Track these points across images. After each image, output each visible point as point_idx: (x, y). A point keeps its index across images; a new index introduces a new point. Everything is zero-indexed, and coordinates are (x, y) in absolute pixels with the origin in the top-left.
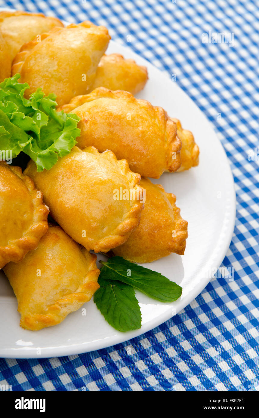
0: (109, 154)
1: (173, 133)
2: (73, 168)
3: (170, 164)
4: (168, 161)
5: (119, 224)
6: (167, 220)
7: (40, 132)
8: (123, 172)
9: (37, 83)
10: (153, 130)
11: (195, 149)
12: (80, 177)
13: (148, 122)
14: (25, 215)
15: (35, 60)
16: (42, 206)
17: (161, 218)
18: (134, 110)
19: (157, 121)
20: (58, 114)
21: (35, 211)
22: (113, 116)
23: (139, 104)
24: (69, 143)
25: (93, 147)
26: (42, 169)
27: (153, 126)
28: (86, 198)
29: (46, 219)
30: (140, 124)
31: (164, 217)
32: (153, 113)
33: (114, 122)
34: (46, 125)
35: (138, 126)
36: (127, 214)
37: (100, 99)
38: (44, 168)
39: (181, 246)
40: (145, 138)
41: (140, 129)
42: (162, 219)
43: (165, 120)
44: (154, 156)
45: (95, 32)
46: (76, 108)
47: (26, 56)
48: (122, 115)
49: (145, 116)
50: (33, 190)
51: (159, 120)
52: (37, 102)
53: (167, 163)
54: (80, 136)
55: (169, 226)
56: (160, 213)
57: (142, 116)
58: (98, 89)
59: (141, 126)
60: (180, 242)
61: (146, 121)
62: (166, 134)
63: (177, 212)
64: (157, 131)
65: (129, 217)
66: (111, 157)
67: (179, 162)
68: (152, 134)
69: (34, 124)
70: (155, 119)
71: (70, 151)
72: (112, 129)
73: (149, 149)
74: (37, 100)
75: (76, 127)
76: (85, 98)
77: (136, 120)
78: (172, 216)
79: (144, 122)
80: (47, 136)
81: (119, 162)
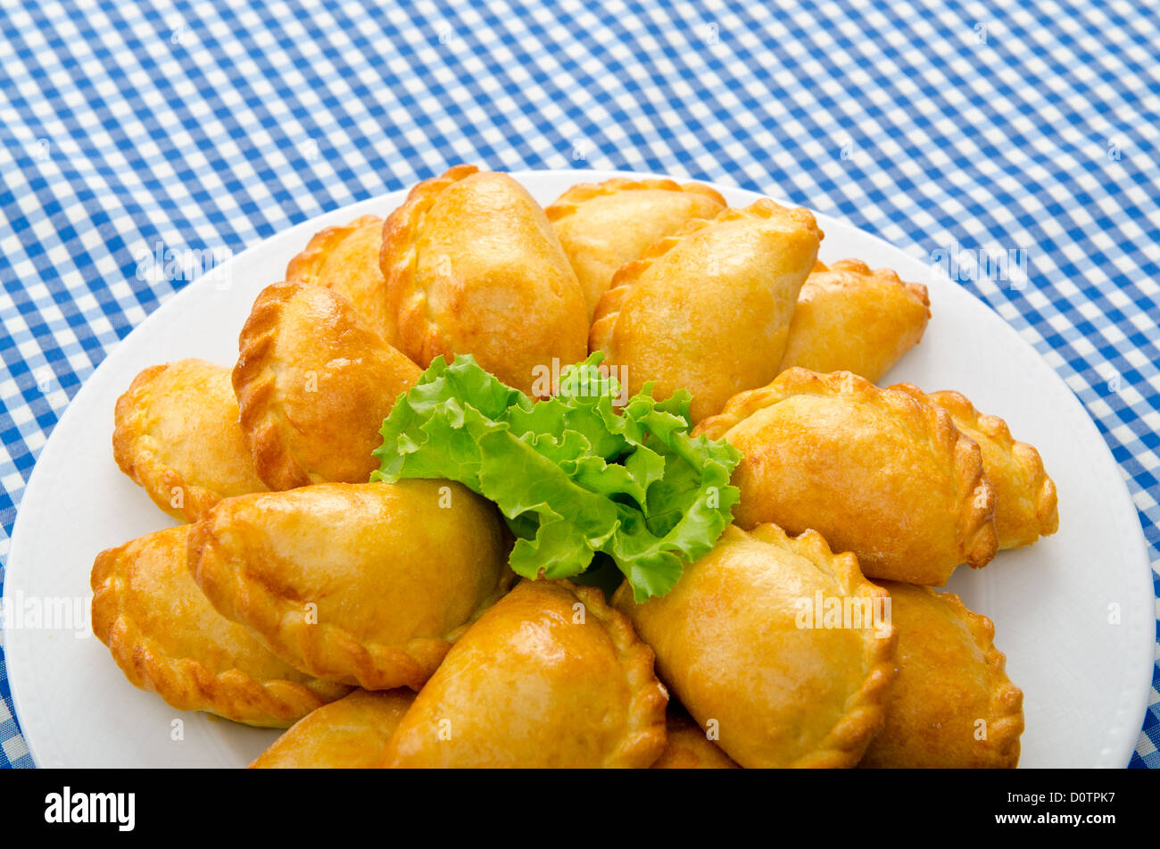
0: (811, 541)
1: (972, 473)
2: (720, 588)
3: (968, 550)
4: (963, 543)
5: (837, 721)
6: (965, 695)
7: (645, 498)
8: (844, 587)
9: (646, 366)
10: (920, 471)
11: (1046, 491)
12: (736, 611)
13: (906, 450)
14: (605, 719)
15: (641, 311)
16: (650, 686)
17: (950, 691)
18: (871, 423)
19: (931, 443)
20: (691, 445)
21: (633, 703)
22: (818, 446)
23: (887, 405)
24: (712, 526)
25: (773, 525)
26: (647, 597)
27: (919, 459)
28: (753, 663)
29: (663, 718)
30: (887, 459)
31: (958, 687)
32: (921, 424)
33: (821, 459)
34: (661, 478)
35: (882, 466)
36: (855, 697)
37: (792, 400)
38: (650, 593)
39: (1006, 757)
40: (900, 493)
41: (887, 471)
42: (952, 694)
43: (951, 441)
44: (925, 535)
45: (780, 229)
46: (738, 423)
47: (625, 297)
48: (839, 440)
49: (899, 437)
50: (631, 646)
51: (936, 442)
52: (638, 424)
53: (962, 546)
54: (739, 502)
55: (971, 708)
56: (947, 678)
57: (891, 438)
58: (786, 373)
59: (890, 465)
60: (1003, 747)
61: (901, 450)
62: (955, 476)
63: (995, 667)
64: (930, 471)
65: (859, 705)
66: (815, 550)
67: (991, 544)
68: (920, 482)
69: (631, 482)
70: (927, 439)
71: (711, 546)
72: (816, 478)
73: (910, 520)
74: (636, 419)
75: (726, 484)
76: (757, 399)
77: (877, 450)
78: (979, 681)
79: (898, 453)
80: (668, 501)
81: (837, 559)
